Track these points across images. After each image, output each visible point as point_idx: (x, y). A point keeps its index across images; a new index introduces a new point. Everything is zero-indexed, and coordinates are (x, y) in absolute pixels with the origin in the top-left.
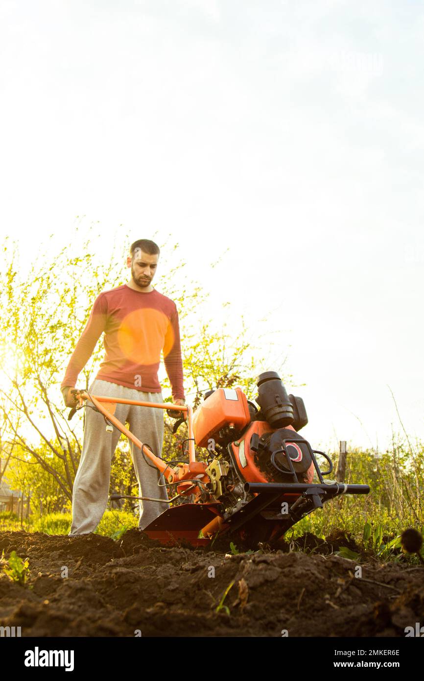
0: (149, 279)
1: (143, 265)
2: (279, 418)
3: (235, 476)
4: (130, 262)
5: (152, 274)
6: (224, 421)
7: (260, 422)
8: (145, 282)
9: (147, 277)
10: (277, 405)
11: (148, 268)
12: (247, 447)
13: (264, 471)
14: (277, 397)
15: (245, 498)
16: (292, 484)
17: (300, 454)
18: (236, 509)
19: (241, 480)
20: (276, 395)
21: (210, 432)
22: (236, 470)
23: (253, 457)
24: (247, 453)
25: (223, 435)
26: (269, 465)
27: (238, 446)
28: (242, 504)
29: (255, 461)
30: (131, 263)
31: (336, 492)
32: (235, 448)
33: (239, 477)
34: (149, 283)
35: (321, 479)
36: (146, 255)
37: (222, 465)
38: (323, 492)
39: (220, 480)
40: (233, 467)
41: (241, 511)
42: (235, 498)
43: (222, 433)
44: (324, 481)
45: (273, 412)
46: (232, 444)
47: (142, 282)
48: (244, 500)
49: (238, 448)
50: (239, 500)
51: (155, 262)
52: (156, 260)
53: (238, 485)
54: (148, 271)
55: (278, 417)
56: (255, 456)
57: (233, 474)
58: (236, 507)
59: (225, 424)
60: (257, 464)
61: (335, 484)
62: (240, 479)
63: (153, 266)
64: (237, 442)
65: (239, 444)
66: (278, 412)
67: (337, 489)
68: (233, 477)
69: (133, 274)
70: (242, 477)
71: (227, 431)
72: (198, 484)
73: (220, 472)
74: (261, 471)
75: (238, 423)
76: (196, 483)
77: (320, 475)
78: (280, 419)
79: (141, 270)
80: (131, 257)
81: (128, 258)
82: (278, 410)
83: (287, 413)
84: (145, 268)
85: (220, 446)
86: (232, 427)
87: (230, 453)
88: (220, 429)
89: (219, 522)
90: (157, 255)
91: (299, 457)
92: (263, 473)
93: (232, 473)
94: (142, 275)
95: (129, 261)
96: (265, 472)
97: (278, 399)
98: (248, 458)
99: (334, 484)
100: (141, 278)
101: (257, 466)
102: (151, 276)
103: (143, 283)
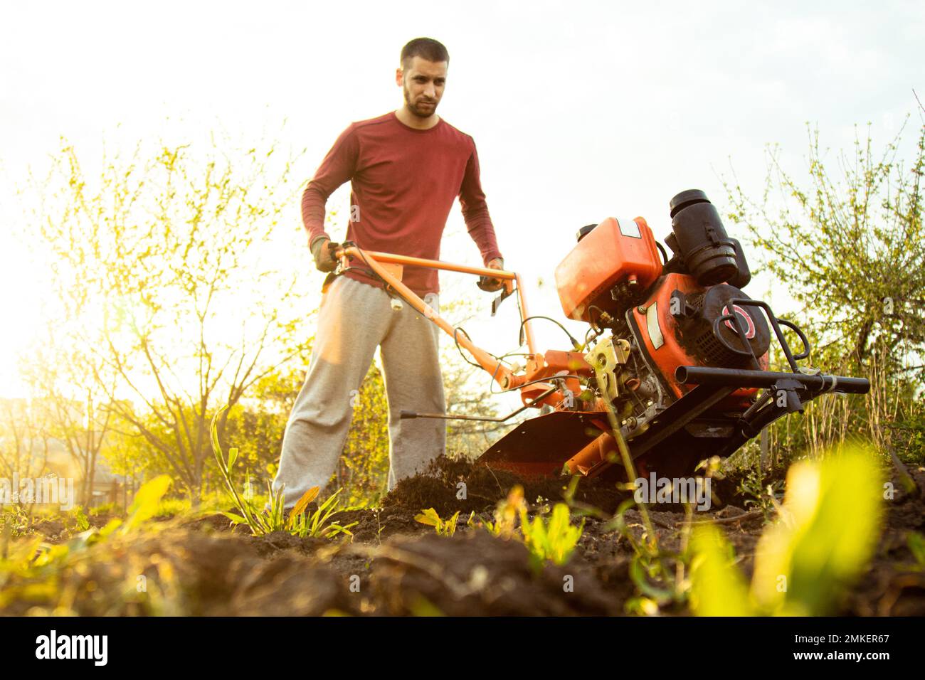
0: (433, 102)
1: (422, 79)
2: (715, 266)
3: (641, 362)
4: (401, 77)
5: (438, 95)
6: (621, 270)
7: (678, 275)
8: (427, 108)
9: (429, 99)
10: (710, 243)
11: (431, 85)
12: (662, 315)
13: (693, 355)
14: (710, 230)
15: (660, 399)
16: (752, 371)
17: (751, 327)
18: (642, 419)
19: (652, 371)
20: (708, 228)
21: (593, 292)
22: (642, 354)
23: (674, 331)
24: (662, 325)
25: (617, 297)
26: (701, 344)
27: (645, 313)
28: (657, 410)
29: (677, 337)
30: (403, 79)
31: (821, 387)
32: (639, 317)
33: (647, 365)
34: (434, 110)
35: (794, 367)
36: (427, 63)
37: (617, 347)
38: (800, 386)
39: (614, 371)
40: (638, 349)
41: (655, 422)
42: (640, 401)
43: (615, 292)
44: (800, 369)
45: (703, 256)
46: (635, 311)
47: (422, 108)
48: (660, 403)
49: (644, 316)
50: (650, 403)
51: (442, 74)
52: (444, 70)
53: (646, 378)
54: (430, 90)
55: (712, 265)
56: (676, 329)
57: (636, 363)
58: (644, 416)
59: (622, 275)
60: (682, 342)
61: (818, 374)
62: (649, 368)
63: (439, 81)
64: (642, 308)
65: (647, 310)
66: (713, 255)
67: (821, 383)
68: (636, 366)
69: (407, 95)
70: (653, 365)
71: (624, 289)
72: (561, 386)
73: (613, 359)
74: (688, 354)
75: (643, 274)
76: (558, 384)
77: (792, 359)
78: (716, 268)
79: (418, 87)
80: (402, 69)
81: (398, 71)
82: (712, 252)
83: (728, 258)
84: (426, 85)
85: (609, 317)
86: (635, 282)
87: (630, 326)
88: (612, 287)
89: (600, 446)
90: (445, 63)
91: (751, 332)
92: (692, 357)
93: (634, 360)
94: (421, 96)
95: (399, 75)
96: (695, 355)
97: (711, 234)
98: (664, 333)
99: (815, 374)
100: (419, 101)
101: (680, 345)
102: (436, 98)
103: (423, 111)
